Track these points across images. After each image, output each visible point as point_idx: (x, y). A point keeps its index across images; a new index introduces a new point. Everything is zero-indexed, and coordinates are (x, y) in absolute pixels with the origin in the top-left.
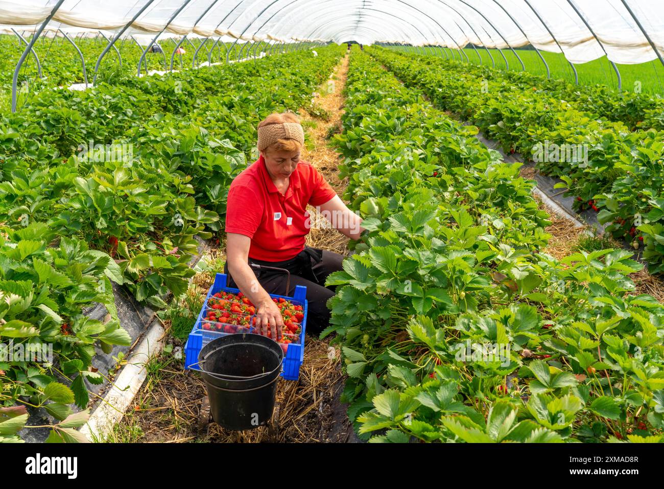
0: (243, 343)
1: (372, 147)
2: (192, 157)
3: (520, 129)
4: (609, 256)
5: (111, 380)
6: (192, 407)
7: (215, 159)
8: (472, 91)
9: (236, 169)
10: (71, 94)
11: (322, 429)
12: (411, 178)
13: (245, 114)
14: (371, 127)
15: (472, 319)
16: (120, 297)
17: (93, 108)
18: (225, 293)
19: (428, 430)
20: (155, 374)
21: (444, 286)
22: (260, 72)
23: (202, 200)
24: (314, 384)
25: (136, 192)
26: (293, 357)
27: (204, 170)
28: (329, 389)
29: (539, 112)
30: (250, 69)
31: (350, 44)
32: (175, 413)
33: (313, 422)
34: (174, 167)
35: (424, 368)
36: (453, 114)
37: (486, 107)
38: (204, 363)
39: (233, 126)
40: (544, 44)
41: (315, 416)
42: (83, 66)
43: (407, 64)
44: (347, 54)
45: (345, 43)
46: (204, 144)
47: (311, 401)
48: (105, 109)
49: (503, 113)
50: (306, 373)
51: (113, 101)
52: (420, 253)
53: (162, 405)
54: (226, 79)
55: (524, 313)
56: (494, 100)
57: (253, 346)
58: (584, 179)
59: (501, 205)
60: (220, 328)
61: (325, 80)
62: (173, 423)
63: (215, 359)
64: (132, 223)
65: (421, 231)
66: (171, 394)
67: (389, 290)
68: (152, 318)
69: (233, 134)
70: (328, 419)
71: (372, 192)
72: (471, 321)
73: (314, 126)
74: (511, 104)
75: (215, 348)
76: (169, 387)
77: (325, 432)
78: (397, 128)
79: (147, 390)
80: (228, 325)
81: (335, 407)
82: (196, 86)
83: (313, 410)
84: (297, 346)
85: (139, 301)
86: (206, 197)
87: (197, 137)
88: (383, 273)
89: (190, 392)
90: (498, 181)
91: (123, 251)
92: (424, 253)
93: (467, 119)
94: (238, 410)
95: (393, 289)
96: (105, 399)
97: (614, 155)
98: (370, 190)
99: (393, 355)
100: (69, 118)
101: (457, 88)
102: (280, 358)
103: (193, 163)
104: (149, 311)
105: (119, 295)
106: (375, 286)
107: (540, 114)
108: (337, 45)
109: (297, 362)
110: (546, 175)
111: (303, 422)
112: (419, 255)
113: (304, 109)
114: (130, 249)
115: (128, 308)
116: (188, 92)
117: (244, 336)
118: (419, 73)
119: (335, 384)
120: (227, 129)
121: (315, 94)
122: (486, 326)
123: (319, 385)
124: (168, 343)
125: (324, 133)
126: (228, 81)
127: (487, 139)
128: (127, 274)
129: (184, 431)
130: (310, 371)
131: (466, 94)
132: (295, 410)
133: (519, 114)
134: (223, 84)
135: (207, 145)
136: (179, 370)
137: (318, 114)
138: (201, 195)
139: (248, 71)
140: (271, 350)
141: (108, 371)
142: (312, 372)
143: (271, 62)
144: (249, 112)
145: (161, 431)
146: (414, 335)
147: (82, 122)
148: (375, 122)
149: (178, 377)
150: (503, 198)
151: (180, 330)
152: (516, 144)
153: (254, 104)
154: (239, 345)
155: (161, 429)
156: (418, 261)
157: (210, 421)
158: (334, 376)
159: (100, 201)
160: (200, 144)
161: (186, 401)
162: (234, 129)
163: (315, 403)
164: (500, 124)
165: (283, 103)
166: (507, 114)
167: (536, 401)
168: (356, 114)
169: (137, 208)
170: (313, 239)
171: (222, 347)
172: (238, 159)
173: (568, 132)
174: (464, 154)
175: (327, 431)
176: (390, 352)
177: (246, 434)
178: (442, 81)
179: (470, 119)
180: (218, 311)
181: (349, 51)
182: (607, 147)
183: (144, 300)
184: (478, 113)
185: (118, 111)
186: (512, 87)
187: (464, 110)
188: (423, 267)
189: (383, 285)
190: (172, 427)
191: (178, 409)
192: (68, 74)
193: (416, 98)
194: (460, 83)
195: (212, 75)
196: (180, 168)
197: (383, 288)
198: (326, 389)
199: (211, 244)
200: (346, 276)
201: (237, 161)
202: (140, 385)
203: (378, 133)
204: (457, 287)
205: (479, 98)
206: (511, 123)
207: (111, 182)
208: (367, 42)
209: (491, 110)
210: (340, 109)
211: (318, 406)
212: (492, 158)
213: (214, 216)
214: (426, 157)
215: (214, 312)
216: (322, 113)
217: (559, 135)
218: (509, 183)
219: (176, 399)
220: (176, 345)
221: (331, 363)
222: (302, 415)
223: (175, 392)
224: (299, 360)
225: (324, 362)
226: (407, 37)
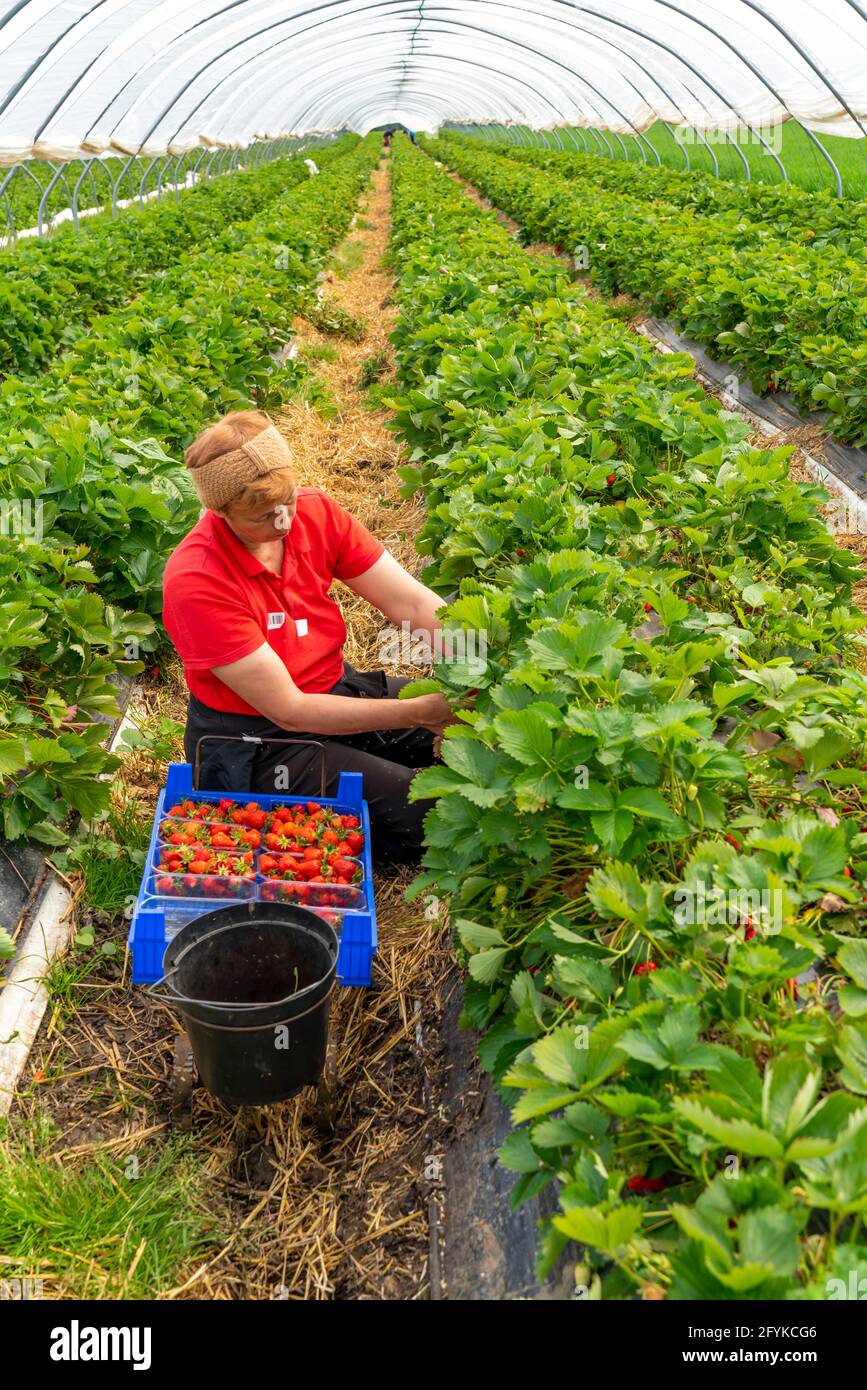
0: (250, 923)
1: (469, 426)
2: (82, 494)
3: (786, 341)
6: (150, 1058)
7: (133, 494)
8: (673, 249)
11: (427, 1084)
12: (561, 512)
13: (177, 358)
14: (461, 378)
15: (716, 862)
18: (191, 804)
19: (649, 1110)
20: (64, 994)
21: (653, 782)
22: (193, 229)
23: (115, 588)
24: (400, 985)
26: (356, 938)
27: (110, 521)
28: (432, 994)
29: (824, 299)
30: (171, 225)
31: (389, 132)
32: (118, 1076)
33: (407, 1068)
34: (46, 524)
35: (626, 955)
36: (635, 301)
37: (708, 290)
38: (175, 974)
39: (157, 396)
40: (825, 119)
41: (408, 1055)
43: (523, 181)
44: (383, 157)
45: (375, 130)
46: (104, 462)
47: (395, 1024)
49: (746, 304)
50: (380, 963)
52: (599, 716)
53: (87, 1061)
54: (121, 258)
55: (821, 840)
56: (724, 271)
57: (272, 926)
59: (756, 551)
60: (193, 885)
61: (342, 236)
62: (118, 1100)
63: (195, 961)
65: (598, 663)
66: (102, 1035)
67: (542, 800)
68: (42, 870)
69: (161, 416)
70: (437, 1062)
71: (482, 549)
72: (716, 867)
73: (329, 357)
74: (764, 283)
75: (194, 939)
76: (98, 1020)
77: (434, 1091)
78: (519, 378)
79: (53, 1033)
80: (211, 878)
81: (448, 1035)
82: (56, 286)
83: (403, 1041)
84: (361, 917)
85: (13, 838)
86: (120, 579)
87: (86, 447)
88: (527, 766)
89: (143, 1026)
90: (747, 497)
92: (607, 713)
93: (666, 313)
94: (257, 1065)
95: (550, 798)
98: (475, 543)
99: (563, 933)
101: (638, 241)
102: (331, 947)
103: (85, 510)
104: (34, 857)
106: (512, 794)
107: (825, 305)
108: (360, 137)
109: (365, 949)
111: (385, 1069)
112: (596, 720)
113: (303, 317)
116: (39, 302)
117: (252, 909)
118: (552, 203)
119: (443, 982)
120: (145, 406)
121: (322, 276)
122: (745, 876)
123: (411, 985)
124: (82, 923)
125: (355, 373)
126: (125, 263)
127: (714, 358)
129: (141, 1114)
130: (388, 956)
131: (660, 256)
132: (365, 1043)
133: (780, 303)
134: (114, 272)
135: (112, 464)
136: (112, 979)
137: (337, 326)
138: (109, 575)
139: (166, 232)
140: (310, 932)
142: (393, 957)
143: (214, 200)
144: (187, 354)
145: (94, 1121)
148: (468, 364)
149: (112, 995)
150: (759, 533)
151: (103, 891)
152: (777, 375)
154: (242, 927)
155: (94, 1116)
156: (597, 735)
157: (196, 1085)
158: (440, 964)
160: (96, 464)
161: (138, 1046)
162: (158, 402)
163: (406, 1027)
164: (740, 328)
165: (256, 315)
166: (752, 306)
168: (426, 343)
170: (358, 639)
171: (208, 935)
172: (180, 480)
174: (670, 432)
175: (437, 1088)
176: (555, 926)
177: (270, 1108)
178: (605, 226)
179: (674, 314)
180: (184, 848)
181: (386, 151)
183: (22, 836)
184: (691, 300)
186: (761, 234)
187: (659, 294)
188: (607, 745)
189: (529, 791)
190: (115, 1108)
191: (122, 1067)
193: (551, 283)
194: (645, 230)
195: (87, 253)
196: (59, 525)
197: (530, 799)
198: (425, 994)
199: (143, 679)
200: (452, 776)
201: (178, 487)
202: (37, 1023)
203: (479, 392)
204: (680, 774)
205: (688, 265)
206: (765, 327)
208: (425, 124)
209: (719, 295)
210: (384, 306)
211: (413, 1032)
212: (729, 435)
213: (141, 621)
214: (588, 442)
215: (177, 851)
216: (345, 324)
218: (770, 497)
219: (114, 1044)
220: (100, 926)
221: (430, 935)
222: (381, 1054)
223: (111, 1030)
224: (370, 943)
225: (415, 934)
226: (516, 108)
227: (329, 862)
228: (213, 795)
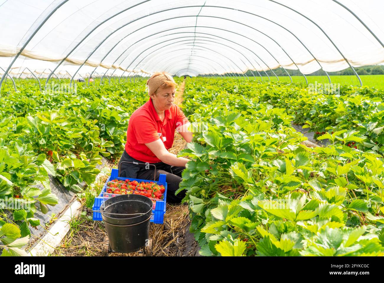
0: (128, 201)
2: (98, 112)
3: (281, 102)
4: (345, 134)
5: (47, 229)
6: (98, 245)
7: (111, 113)
9: (123, 119)
10: (31, 94)
11: (179, 251)
14: (199, 98)
15: (269, 161)
16: (54, 184)
17: (43, 100)
18: (117, 180)
20: (75, 228)
21: (249, 153)
23: (104, 136)
24: (173, 228)
25: (64, 125)
26: (159, 209)
27: (105, 119)
28: (182, 230)
29: (290, 92)
31: (185, 76)
32: (88, 249)
33: (174, 248)
34: (87, 117)
37: (261, 95)
39: (122, 103)
40: (288, 66)
41: (174, 245)
42: (40, 87)
43: (216, 81)
46: (105, 106)
47: (171, 238)
48: (50, 100)
49: (271, 95)
50: (168, 223)
51: (54, 96)
53: (79, 245)
55: (301, 156)
57: (134, 201)
58: (319, 122)
63: (111, 210)
64: (61, 142)
65: (233, 124)
66: (85, 239)
67: (216, 156)
68: (73, 197)
70: (183, 245)
74: (275, 90)
75: (111, 204)
76: (84, 235)
78: (214, 98)
79: (70, 237)
81: (186, 238)
82: (102, 92)
83: (173, 242)
84: (161, 202)
85: (66, 186)
86: (106, 134)
87: (101, 102)
88: (212, 147)
89: (97, 238)
90: (273, 116)
91: (56, 158)
92: (235, 135)
94: (126, 239)
95: (218, 156)
96: (42, 239)
97: (335, 107)
99: (221, 196)
100: (29, 104)
101: (244, 88)
102: (151, 207)
103: (98, 116)
104: (71, 193)
105: (53, 183)
106: (207, 155)
107: (291, 93)
108: (179, 77)
109: (162, 212)
110: (297, 125)
112: (233, 136)
114: (61, 158)
115: (59, 191)
116: (98, 95)
117: (129, 196)
119: (185, 227)
120: (119, 104)
123: (176, 228)
124: (83, 211)
128: (58, 171)
130: (170, 222)
132: (162, 244)
133: (279, 95)
135: (107, 106)
136: (90, 226)
138: (103, 134)
140: (145, 203)
141: (45, 224)
142: (172, 222)
144: (131, 98)
146: (234, 174)
147: (37, 106)
148: (201, 96)
149: (89, 230)
150: (276, 125)
151: (91, 204)
153: (134, 94)
154: (126, 202)
156: (233, 139)
158: (185, 223)
159: (42, 129)
160: (102, 106)
161: (95, 242)
163: (174, 239)
164: (269, 101)
166: (273, 96)
167: (317, 195)
169: (65, 134)
171: (115, 203)
173: (307, 99)
174: (252, 106)
175: (182, 252)
180: (113, 188)
181: (185, 80)
182: (330, 103)
183: (68, 187)
184: (257, 98)
185: (58, 102)
188: (236, 143)
189: (212, 154)
190: (85, 256)
191: (89, 247)
192: (32, 91)
196: (90, 118)
197: (212, 156)
198: (180, 230)
199: (110, 162)
202: (66, 234)
203: (203, 102)
204: (257, 157)
205: (256, 90)
206: (275, 100)
207: (49, 118)
208: (194, 75)
209: (264, 95)
211: (176, 240)
213: (111, 144)
215: (111, 189)
217: (302, 101)
218: (279, 117)
219: (88, 241)
220: (89, 212)
221: (183, 216)
222: (166, 246)
223: (88, 238)
224: (163, 211)
225: (179, 216)
226: (215, 69)
227: (154, 194)
228: (124, 178)
